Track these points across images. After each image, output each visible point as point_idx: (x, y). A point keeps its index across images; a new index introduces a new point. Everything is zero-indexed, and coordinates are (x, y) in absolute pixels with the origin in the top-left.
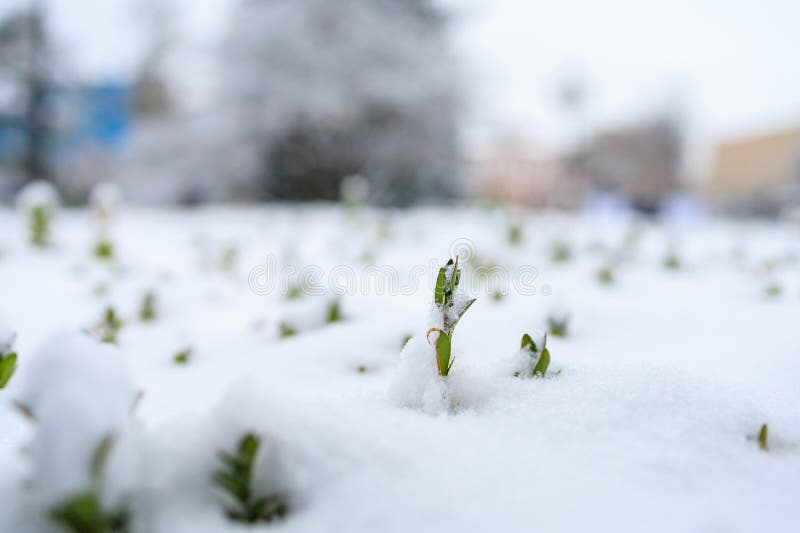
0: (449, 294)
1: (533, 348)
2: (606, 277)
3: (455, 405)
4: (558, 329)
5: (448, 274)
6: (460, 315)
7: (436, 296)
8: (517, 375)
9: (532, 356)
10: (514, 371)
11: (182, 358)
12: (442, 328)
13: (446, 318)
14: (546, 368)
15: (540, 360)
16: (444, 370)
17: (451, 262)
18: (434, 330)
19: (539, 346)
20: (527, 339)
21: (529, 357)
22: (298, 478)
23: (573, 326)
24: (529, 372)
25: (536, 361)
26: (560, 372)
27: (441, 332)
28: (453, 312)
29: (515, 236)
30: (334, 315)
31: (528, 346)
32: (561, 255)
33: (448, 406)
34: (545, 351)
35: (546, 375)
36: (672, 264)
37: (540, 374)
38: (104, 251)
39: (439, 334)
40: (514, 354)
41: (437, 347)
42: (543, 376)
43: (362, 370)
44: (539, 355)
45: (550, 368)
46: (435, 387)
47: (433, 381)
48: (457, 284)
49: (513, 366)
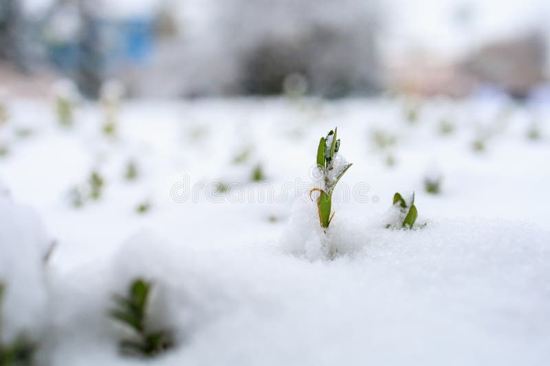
0: (329, 160)
1: (403, 205)
2: (478, 147)
3: (333, 252)
4: (432, 188)
5: (328, 144)
6: (338, 177)
7: (318, 162)
8: (388, 226)
9: (401, 211)
10: (386, 224)
11: (143, 209)
12: (323, 187)
13: (327, 180)
14: (414, 222)
15: (409, 214)
16: (326, 223)
17: (331, 133)
18: (314, 190)
19: (408, 203)
20: (398, 197)
21: (399, 212)
22: (181, 317)
23: (446, 185)
24: (399, 224)
25: (405, 216)
26: (426, 224)
27: (322, 191)
28: (332, 176)
29: (412, 117)
30: (258, 176)
31: (399, 203)
32: (446, 129)
33: (328, 253)
34: (413, 207)
35: (414, 227)
36: (533, 135)
37: (408, 226)
38: (109, 130)
39: (320, 193)
40: (387, 209)
41: (319, 204)
42: (411, 229)
43: (273, 219)
44: (407, 210)
45: (418, 221)
46: (316, 237)
47: (315, 232)
48: (336, 151)
49: (385, 220)
